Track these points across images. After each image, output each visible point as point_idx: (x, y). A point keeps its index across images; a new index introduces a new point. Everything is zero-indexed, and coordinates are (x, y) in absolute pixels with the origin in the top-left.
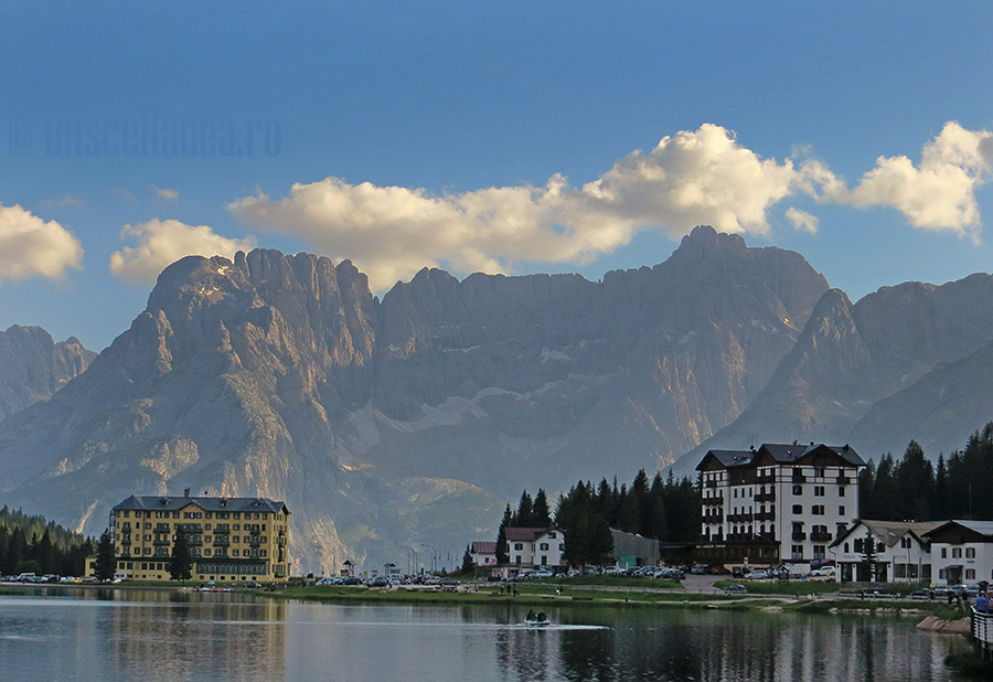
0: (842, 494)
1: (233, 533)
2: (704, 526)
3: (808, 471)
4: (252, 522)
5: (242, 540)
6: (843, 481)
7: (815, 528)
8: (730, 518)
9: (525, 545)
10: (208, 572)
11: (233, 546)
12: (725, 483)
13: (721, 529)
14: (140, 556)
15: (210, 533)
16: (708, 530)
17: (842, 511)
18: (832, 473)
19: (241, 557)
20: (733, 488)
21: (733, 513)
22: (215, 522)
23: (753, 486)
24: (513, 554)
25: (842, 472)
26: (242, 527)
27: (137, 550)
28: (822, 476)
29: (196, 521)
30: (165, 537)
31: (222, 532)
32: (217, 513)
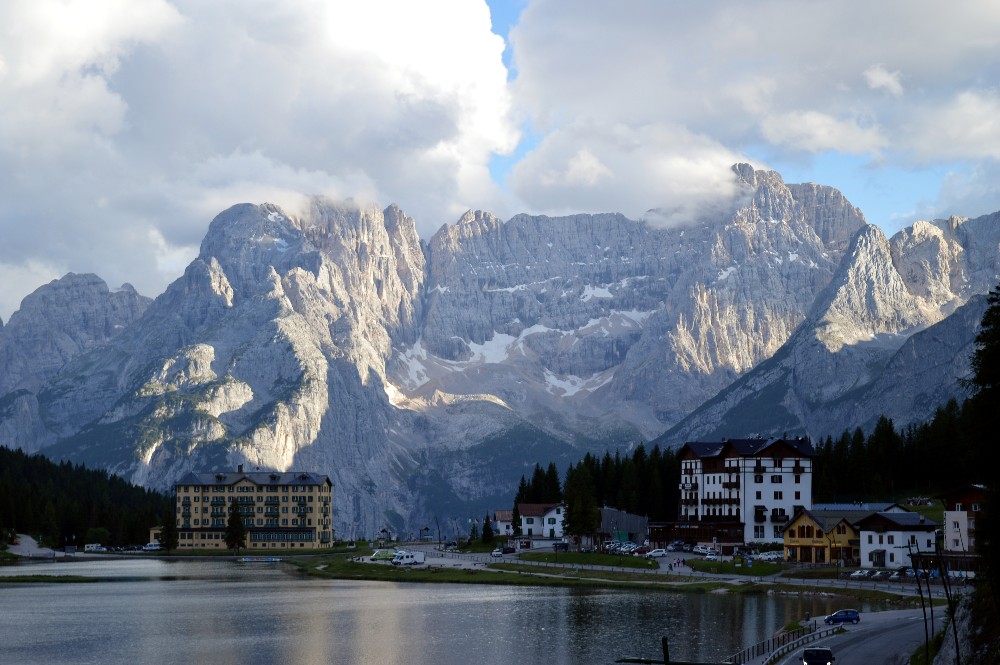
0: (797, 480)
1: (283, 505)
2: (683, 508)
3: (767, 463)
4: (299, 494)
5: (290, 510)
6: (798, 471)
7: (774, 511)
8: (704, 502)
9: (536, 519)
10: (260, 540)
11: (283, 516)
12: (699, 471)
13: (696, 511)
14: (199, 526)
15: (261, 504)
16: (686, 510)
17: (798, 495)
18: (789, 463)
19: (290, 525)
20: (706, 476)
21: (706, 497)
22: (265, 494)
23: (722, 475)
24: (525, 527)
25: (797, 463)
26: (290, 499)
27: (196, 521)
28: (780, 466)
29: (248, 494)
30: (222, 509)
31: (273, 503)
32: (267, 486)
